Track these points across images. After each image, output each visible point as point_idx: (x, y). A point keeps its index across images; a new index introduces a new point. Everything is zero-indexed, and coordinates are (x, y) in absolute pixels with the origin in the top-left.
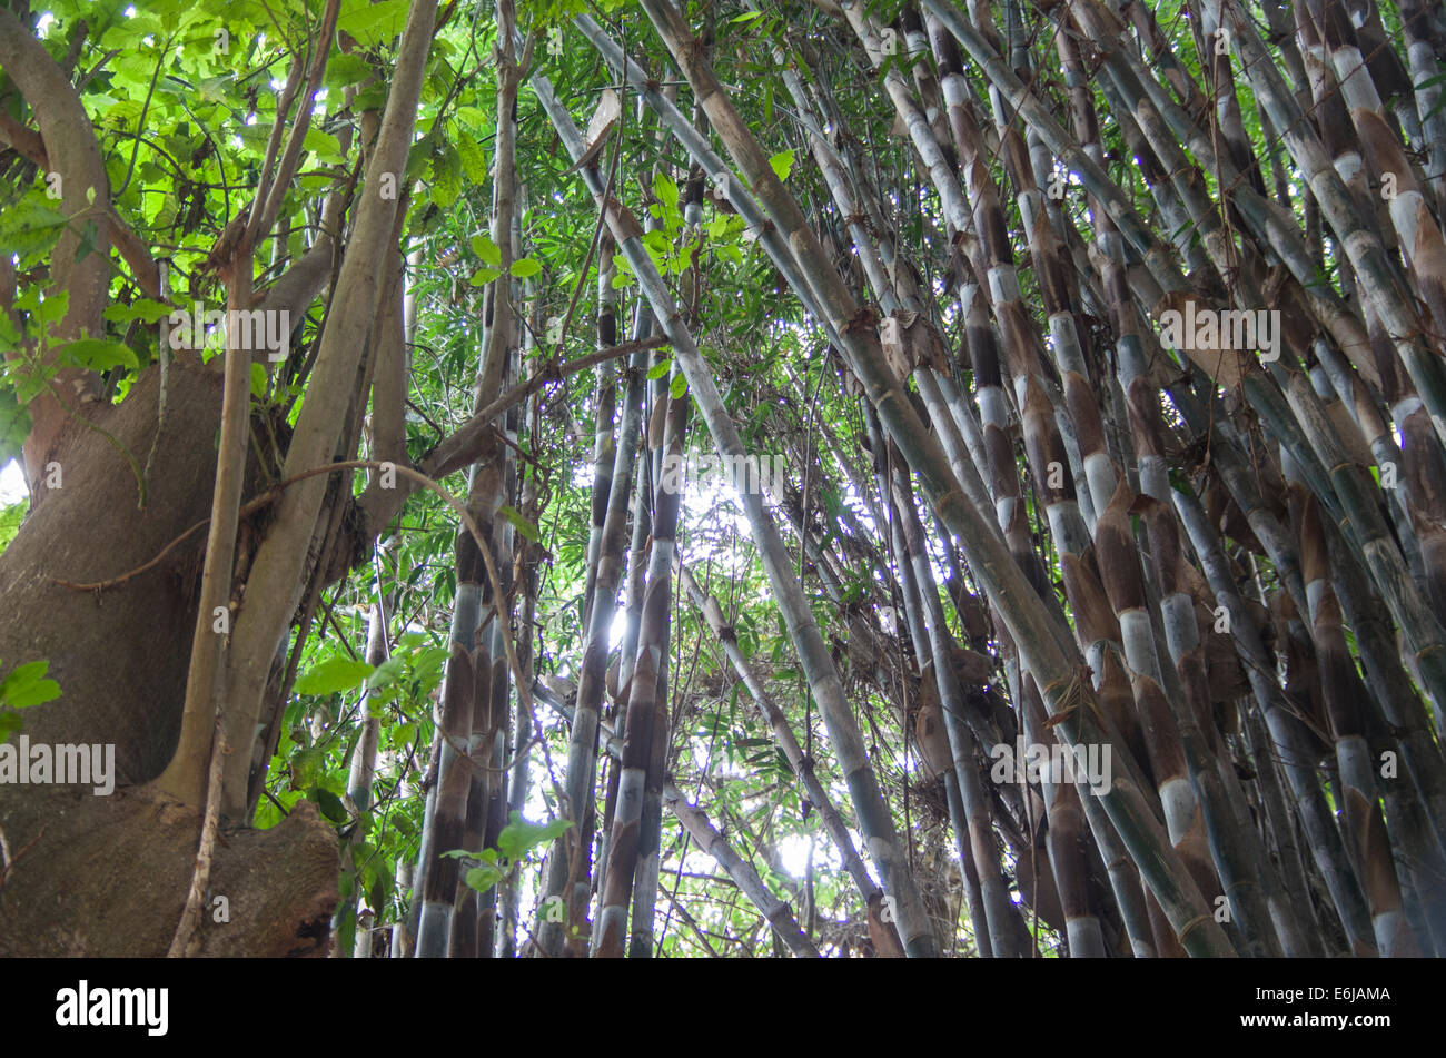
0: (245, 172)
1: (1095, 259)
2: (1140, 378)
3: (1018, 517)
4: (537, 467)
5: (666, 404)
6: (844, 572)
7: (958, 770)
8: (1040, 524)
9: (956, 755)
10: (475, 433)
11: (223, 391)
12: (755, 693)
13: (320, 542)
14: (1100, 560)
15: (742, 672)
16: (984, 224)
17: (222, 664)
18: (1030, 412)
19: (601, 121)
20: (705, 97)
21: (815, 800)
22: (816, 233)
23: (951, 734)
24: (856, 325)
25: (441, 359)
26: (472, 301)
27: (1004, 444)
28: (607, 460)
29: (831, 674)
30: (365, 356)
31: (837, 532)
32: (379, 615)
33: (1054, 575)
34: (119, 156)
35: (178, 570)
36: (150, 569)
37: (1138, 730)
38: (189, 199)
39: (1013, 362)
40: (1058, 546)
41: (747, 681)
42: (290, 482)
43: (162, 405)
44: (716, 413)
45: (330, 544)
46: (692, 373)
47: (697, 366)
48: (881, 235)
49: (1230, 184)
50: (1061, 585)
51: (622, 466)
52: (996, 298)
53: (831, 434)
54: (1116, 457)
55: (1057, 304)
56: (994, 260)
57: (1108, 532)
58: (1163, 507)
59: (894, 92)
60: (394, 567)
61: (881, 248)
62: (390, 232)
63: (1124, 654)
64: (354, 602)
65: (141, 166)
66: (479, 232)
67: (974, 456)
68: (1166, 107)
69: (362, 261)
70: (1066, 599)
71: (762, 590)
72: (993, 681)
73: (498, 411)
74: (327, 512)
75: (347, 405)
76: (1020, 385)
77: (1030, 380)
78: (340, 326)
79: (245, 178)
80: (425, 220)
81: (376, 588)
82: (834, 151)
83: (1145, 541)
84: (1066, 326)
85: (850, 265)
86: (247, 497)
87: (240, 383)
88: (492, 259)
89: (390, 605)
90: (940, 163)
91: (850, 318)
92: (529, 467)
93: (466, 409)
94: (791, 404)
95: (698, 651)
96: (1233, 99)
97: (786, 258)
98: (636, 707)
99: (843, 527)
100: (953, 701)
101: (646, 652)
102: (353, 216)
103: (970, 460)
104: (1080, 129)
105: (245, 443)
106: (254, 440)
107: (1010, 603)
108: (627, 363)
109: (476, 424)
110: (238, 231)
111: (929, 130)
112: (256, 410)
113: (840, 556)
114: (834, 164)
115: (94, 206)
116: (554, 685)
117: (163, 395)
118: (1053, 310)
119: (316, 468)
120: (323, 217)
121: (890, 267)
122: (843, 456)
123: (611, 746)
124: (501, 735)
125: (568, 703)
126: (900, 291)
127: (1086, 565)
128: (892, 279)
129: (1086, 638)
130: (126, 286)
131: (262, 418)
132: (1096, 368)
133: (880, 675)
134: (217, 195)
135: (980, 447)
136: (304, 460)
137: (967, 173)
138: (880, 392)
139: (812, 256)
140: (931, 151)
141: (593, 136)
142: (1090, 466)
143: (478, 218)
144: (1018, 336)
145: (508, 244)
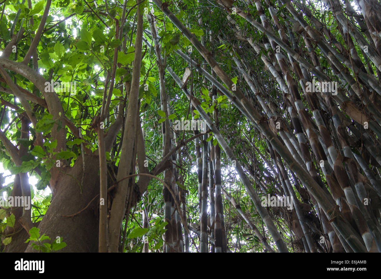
0: (97, 102)
1: (323, 96)
2: (340, 126)
3: (312, 167)
4: (182, 169)
5: (214, 149)
6: (267, 186)
7: (306, 236)
8: (317, 167)
9: (304, 232)
10: (165, 162)
11: (99, 160)
12: (247, 222)
13: (128, 196)
14: (336, 175)
15: (243, 217)
16: (292, 90)
17: (107, 232)
18: (311, 138)
19: (186, 76)
20: (213, 67)
21: (268, 249)
22: (247, 98)
23: (302, 226)
24: (262, 121)
25: (152, 143)
26: (159, 127)
27: (306, 147)
28: (200, 165)
29: (267, 215)
30: (134, 145)
31: (264, 176)
32: (145, 212)
33: (324, 180)
34: (64, 102)
35: (93, 209)
36: (86, 209)
37: (354, 221)
38: (84, 110)
39: (305, 125)
40: (324, 173)
41: (245, 219)
42: (119, 182)
43: (84, 166)
44: (227, 149)
45: (131, 196)
46: (219, 139)
47: (220, 137)
48: (265, 96)
49: (357, 72)
50: (326, 183)
51: (204, 166)
52: (298, 109)
53: (258, 150)
54: (336, 147)
55: (314, 108)
56: (296, 99)
57: (337, 167)
58: (351, 159)
59: (263, 59)
60: (147, 199)
61: (266, 100)
62: (137, 113)
63: (346, 200)
64: (138, 210)
65: (71, 104)
66: (158, 109)
67: (298, 152)
68: (336, 54)
69: (131, 121)
70: (328, 186)
71: (244, 194)
72: (312, 211)
73: (170, 155)
74: (129, 188)
75: (131, 159)
76: (307, 131)
77: (310, 130)
78: (127, 139)
79: (97, 103)
80: (145, 108)
81: (143, 206)
82: (250, 77)
83: (347, 168)
84: (317, 113)
85: (257, 104)
86: (108, 187)
87: (103, 158)
88: (163, 116)
89: (147, 210)
90: (278, 76)
91: (259, 120)
92: (180, 170)
93: (161, 155)
94: (246, 142)
95: (230, 212)
96: (355, 49)
97: (240, 106)
98: (217, 230)
99: (265, 174)
100: (301, 218)
101: (217, 215)
102: (126, 110)
103: (297, 153)
104: (314, 62)
105: (106, 173)
106: (109, 171)
107: (314, 190)
108: (203, 139)
109: (165, 160)
110: (98, 118)
111: (274, 68)
112: (108, 164)
113: (265, 182)
114: (250, 80)
115: (61, 117)
116: (193, 226)
117: (84, 163)
118: (313, 110)
119: (125, 177)
120: (118, 110)
121: (269, 105)
122: (262, 155)
123: (211, 241)
124: (181, 241)
125: (198, 230)
126: (272, 111)
127: (333, 178)
128: (270, 108)
129: (336, 197)
130: (70, 135)
131: (110, 166)
132: (327, 124)
133: (281, 213)
134: (90, 109)
135: (299, 149)
136: (122, 175)
137: (285, 77)
138: (270, 138)
139: (247, 104)
140: (275, 73)
141: (184, 81)
142: (329, 150)
143: (158, 105)
144: (305, 118)
145: (167, 111)
